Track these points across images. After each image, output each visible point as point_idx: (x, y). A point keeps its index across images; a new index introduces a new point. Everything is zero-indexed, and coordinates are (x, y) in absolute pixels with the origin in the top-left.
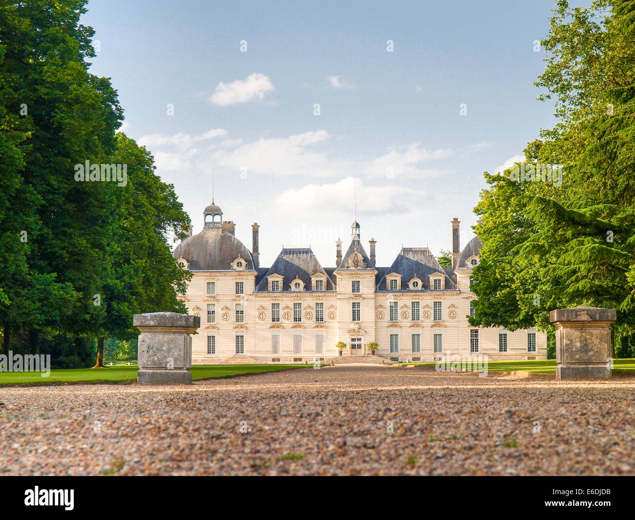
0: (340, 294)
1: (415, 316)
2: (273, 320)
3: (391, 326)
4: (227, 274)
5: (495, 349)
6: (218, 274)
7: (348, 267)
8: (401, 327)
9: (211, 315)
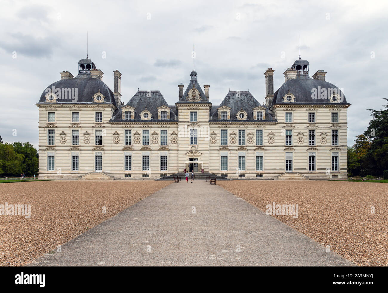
0: (181, 122)
1: (242, 140)
2: (126, 143)
3: (223, 149)
4: (89, 106)
5: (305, 169)
6: (81, 106)
7: (187, 101)
8: (229, 150)
9: (76, 139)
